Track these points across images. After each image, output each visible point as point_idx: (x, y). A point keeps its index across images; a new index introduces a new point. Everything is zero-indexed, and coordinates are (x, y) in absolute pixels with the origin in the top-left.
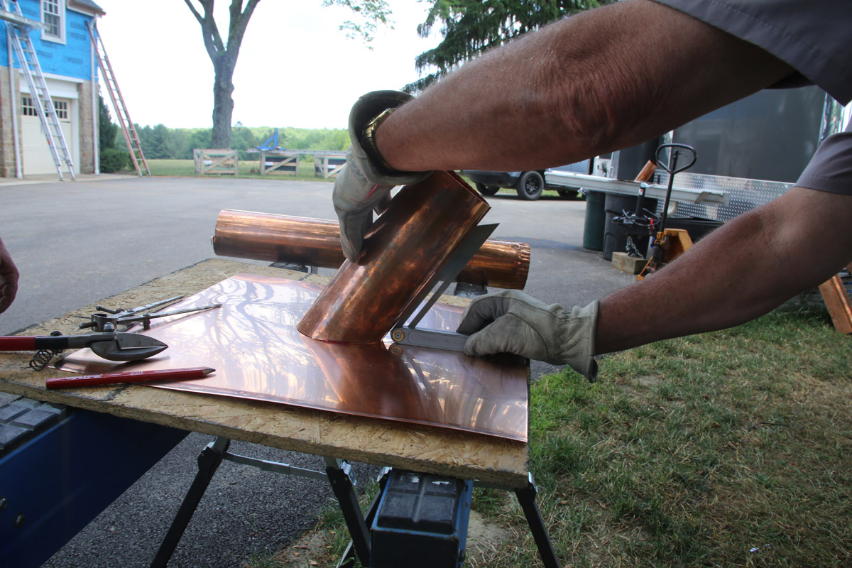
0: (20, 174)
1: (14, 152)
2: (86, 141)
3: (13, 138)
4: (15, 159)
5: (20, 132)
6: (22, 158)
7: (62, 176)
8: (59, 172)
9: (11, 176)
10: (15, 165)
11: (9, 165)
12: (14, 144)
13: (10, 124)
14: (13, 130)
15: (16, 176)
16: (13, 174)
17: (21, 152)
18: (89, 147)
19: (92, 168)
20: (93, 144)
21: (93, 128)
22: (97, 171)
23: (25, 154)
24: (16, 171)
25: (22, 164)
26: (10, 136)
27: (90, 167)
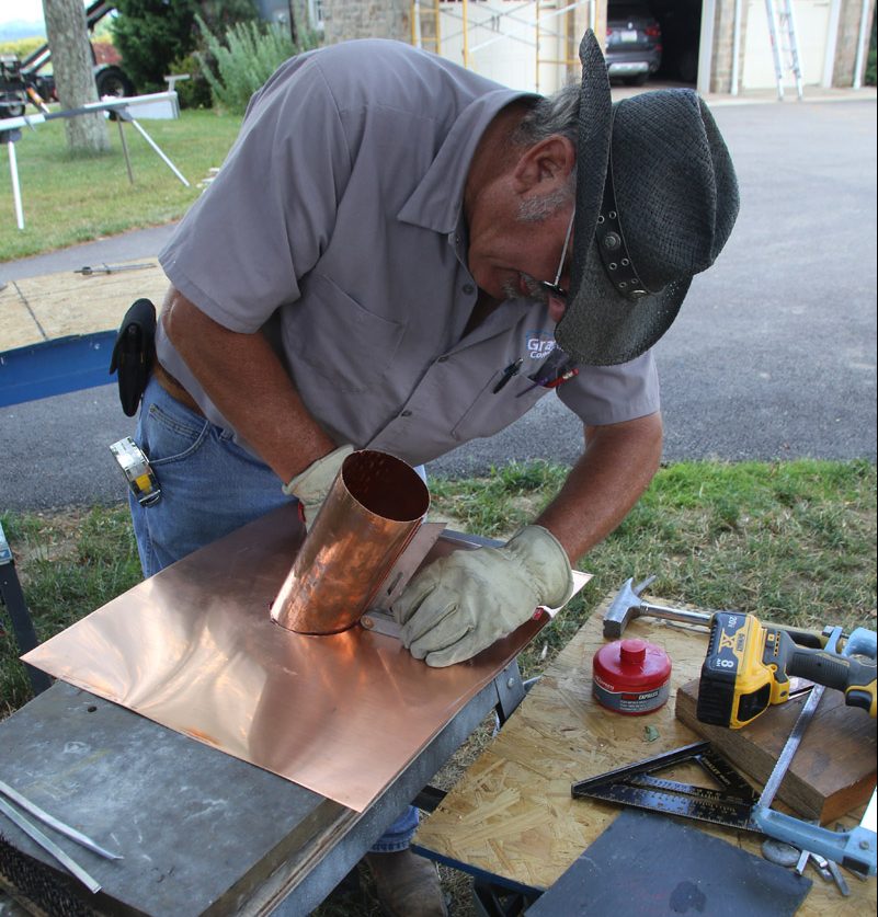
0: (735, 89)
1: (732, 56)
2: (846, 34)
3: (733, 36)
4: (731, 66)
5: (744, 25)
6: (742, 64)
7: (782, 93)
8: (778, 87)
9: (723, 92)
10: (731, 74)
11: (722, 75)
12: (732, 45)
13: (731, 15)
14: (734, 23)
15: (729, 91)
16: (726, 88)
17: (742, 56)
18: (850, 45)
19: (851, 78)
20: (858, 40)
21: (861, 12)
22: (858, 83)
23: (746, 58)
24: (730, 84)
25: (741, 73)
26: (729, 32)
27: (846, 77)
